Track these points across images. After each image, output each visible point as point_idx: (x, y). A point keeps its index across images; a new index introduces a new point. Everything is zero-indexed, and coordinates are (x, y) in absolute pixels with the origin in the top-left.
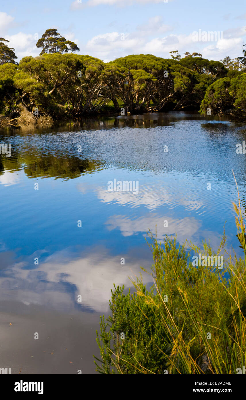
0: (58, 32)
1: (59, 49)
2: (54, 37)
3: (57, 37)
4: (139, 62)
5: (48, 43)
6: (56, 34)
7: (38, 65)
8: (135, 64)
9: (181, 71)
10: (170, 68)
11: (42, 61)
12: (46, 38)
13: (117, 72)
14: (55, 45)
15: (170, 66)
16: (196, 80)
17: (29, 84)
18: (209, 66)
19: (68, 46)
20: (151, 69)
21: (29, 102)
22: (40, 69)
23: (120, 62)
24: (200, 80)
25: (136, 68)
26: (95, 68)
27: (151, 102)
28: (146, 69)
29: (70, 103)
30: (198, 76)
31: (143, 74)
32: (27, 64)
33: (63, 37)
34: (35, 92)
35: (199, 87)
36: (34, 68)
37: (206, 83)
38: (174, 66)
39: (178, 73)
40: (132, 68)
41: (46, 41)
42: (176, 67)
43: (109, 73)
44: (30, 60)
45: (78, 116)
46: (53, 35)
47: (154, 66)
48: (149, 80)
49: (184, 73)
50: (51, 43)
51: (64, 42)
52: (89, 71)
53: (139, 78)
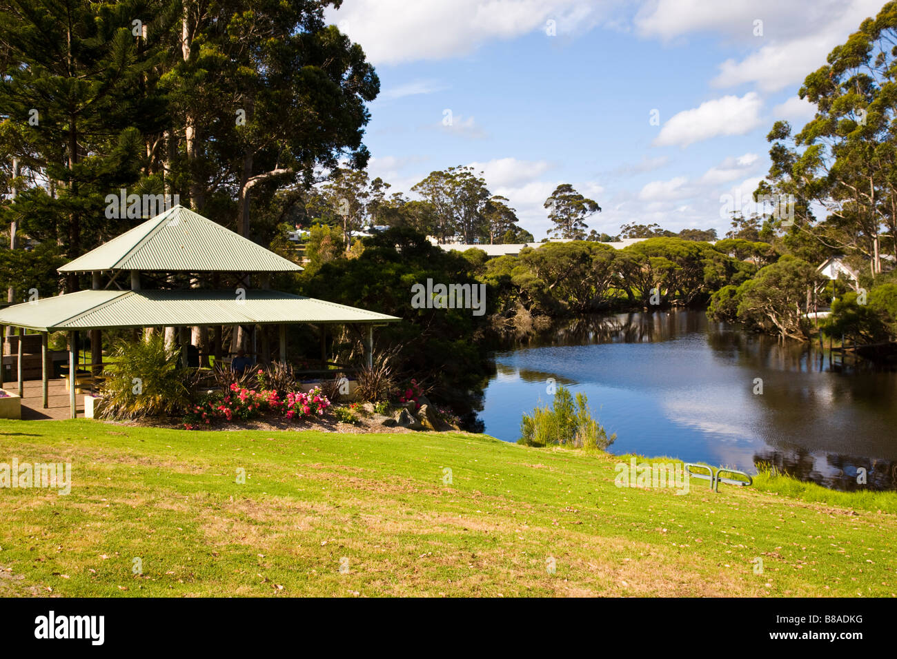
0: (573, 188)
1: (574, 210)
2: (567, 194)
3: (572, 194)
4: (660, 248)
5: (560, 202)
6: (571, 190)
7: (538, 257)
8: (655, 251)
9: (714, 257)
10: (701, 254)
11: (543, 252)
12: (557, 196)
13: (632, 261)
14: (569, 205)
15: (700, 251)
16: (734, 268)
17: (527, 280)
18: (753, 250)
19: (586, 206)
20: (675, 256)
21: (527, 299)
22: (541, 261)
23: (638, 248)
24: (739, 268)
25: (656, 255)
26: (604, 259)
27: (677, 293)
28: (669, 257)
29: (574, 296)
30: (738, 262)
31: (664, 263)
32: (527, 256)
33: (580, 193)
34: (534, 289)
35: (738, 277)
36: (534, 260)
37: (748, 272)
38: (706, 251)
39: (710, 260)
40: (651, 255)
41: (557, 199)
42: (708, 253)
43: (621, 263)
44: (530, 251)
45: (584, 312)
46: (566, 191)
47: (679, 252)
48: (671, 270)
49: (719, 260)
50: (564, 202)
51: (581, 201)
52: (597, 262)
53: (659, 266)
